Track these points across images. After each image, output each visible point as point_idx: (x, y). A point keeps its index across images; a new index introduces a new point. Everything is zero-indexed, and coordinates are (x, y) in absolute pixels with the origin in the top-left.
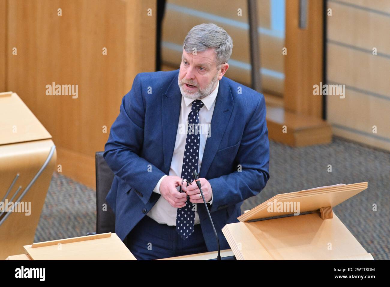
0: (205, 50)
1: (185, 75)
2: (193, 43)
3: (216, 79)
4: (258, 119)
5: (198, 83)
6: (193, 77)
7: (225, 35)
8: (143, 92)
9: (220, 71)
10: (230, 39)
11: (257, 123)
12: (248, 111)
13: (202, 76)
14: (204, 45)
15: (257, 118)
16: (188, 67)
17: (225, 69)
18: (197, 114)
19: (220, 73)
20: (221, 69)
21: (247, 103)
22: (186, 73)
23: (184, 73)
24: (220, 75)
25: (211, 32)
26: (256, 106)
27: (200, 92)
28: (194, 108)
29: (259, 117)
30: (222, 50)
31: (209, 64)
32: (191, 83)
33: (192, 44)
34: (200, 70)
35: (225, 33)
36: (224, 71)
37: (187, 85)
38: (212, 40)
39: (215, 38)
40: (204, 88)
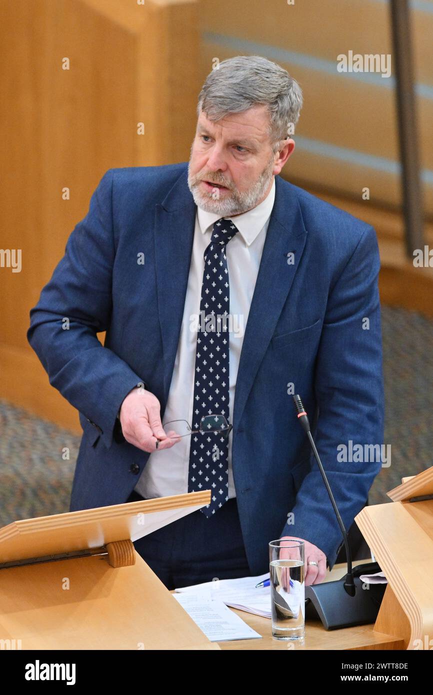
0: (249, 109)
1: (205, 163)
2: (221, 94)
3: (270, 172)
4: (359, 273)
5: (233, 180)
6: (222, 167)
7: (286, 77)
8: (114, 202)
9: (278, 154)
10: (296, 86)
11: (358, 283)
12: (336, 255)
13: (241, 164)
14: (246, 98)
15: (357, 270)
16: (211, 146)
17: (287, 151)
18: (223, 250)
19: (277, 160)
20: (280, 152)
21: (335, 239)
22: (207, 160)
23: (204, 158)
24: (277, 164)
25: (257, 71)
26: (356, 246)
27: (236, 199)
28: (216, 236)
29: (363, 270)
30: (282, 108)
31: (256, 138)
32: (218, 180)
33: (220, 97)
34: (238, 152)
35: (286, 73)
36: (286, 156)
37: (209, 183)
38: (261, 88)
39: (266, 85)
40: (246, 190)
